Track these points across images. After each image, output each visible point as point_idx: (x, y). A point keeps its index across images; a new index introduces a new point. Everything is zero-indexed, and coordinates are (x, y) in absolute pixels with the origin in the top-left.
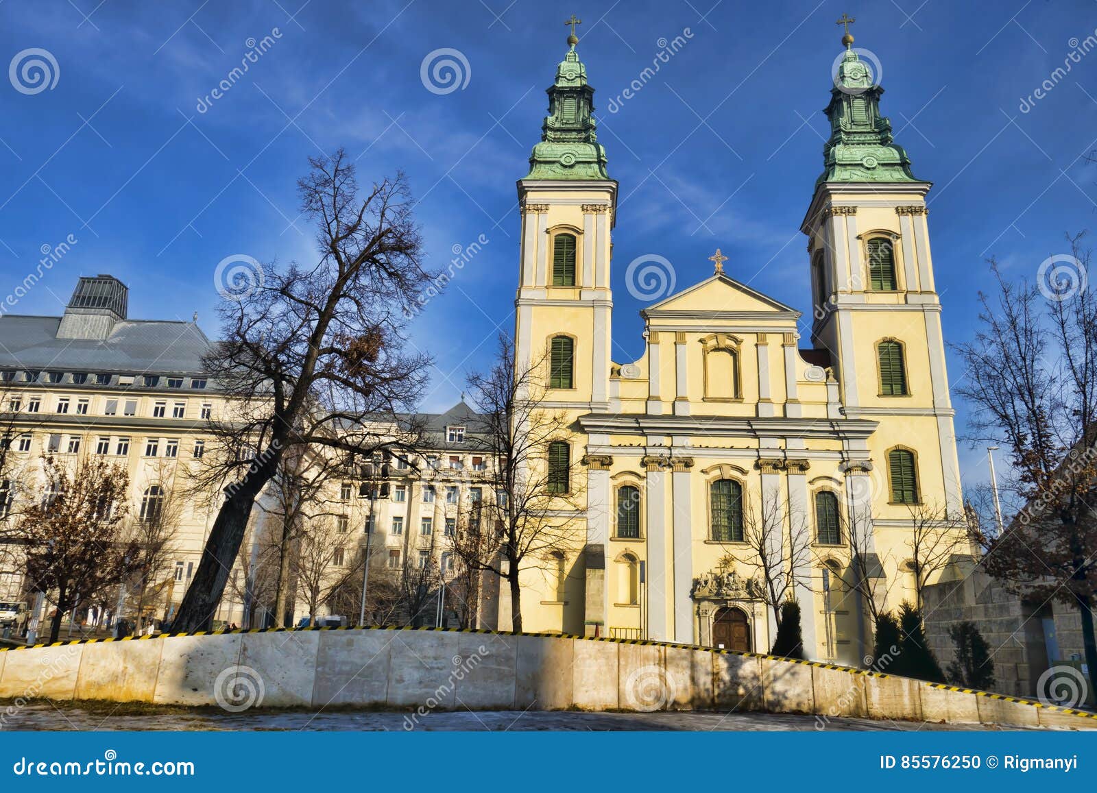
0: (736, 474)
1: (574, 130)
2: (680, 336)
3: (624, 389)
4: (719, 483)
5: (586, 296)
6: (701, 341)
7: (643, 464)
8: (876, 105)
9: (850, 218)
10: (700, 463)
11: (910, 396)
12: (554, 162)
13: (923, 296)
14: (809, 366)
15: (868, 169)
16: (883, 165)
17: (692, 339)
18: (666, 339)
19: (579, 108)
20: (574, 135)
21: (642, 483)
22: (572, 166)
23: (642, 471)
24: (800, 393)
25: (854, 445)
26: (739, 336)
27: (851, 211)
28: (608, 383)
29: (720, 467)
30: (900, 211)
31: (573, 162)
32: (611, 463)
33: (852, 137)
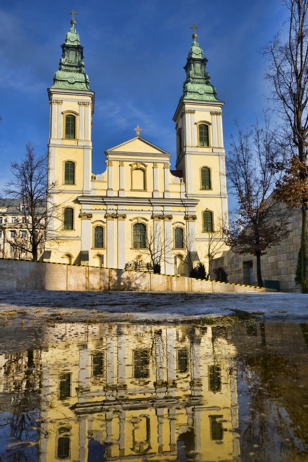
0: (144, 221)
1: (74, 66)
2: (121, 162)
3: (97, 185)
4: (137, 225)
5: (80, 144)
6: (130, 165)
7: (105, 217)
8: (205, 67)
9: (192, 115)
10: (129, 217)
11: (212, 190)
12: (65, 81)
13: (219, 149)
14: (174, 177)
15: (200, 94)
16: (206, 93)
17: (126, 164)
18: (116, 164)
19: (76, 56)
20: (74, 69)
21: (105, 225)
22: (73, 83)
23: (105, 220)
24: (170, 188)
25: (190, 209)
26: (146, 164)
27: (193, 112)
28: (90, 182)
29: (137, 218)
30: (212, 113)
31: (74, 81)
32: (91, 217)
33: (194, 80)
